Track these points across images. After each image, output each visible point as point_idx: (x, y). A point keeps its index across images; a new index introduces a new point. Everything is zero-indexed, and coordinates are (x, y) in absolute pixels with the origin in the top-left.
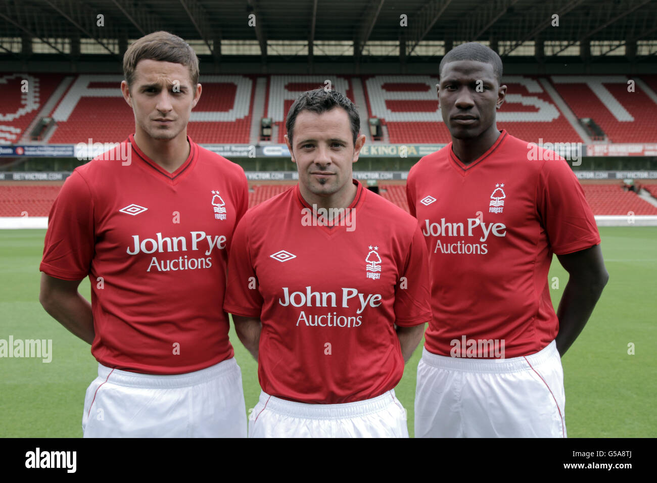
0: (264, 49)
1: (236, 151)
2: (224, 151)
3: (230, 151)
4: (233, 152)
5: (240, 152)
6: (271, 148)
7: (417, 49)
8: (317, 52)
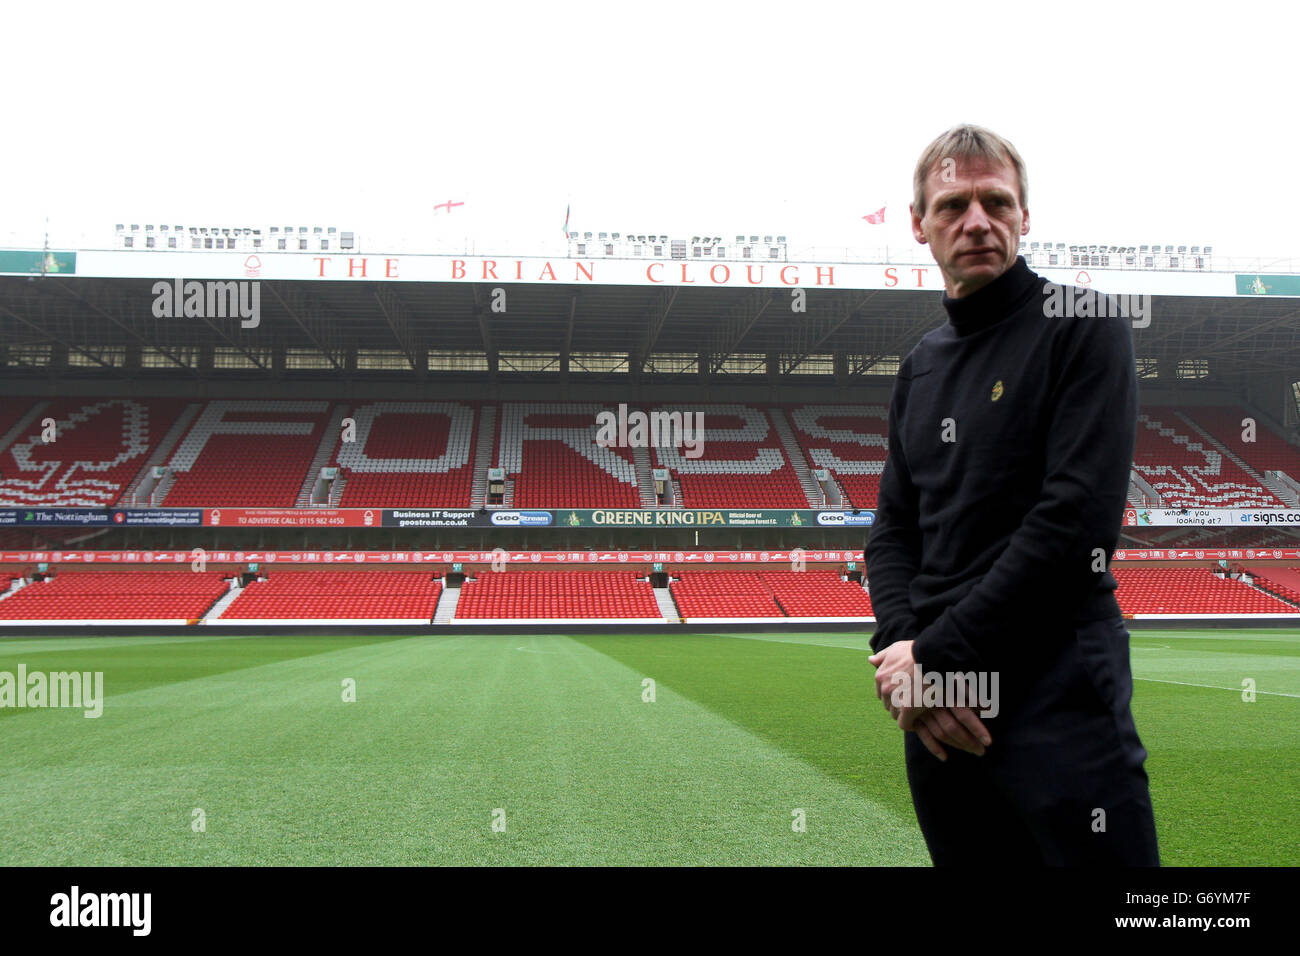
0: (493, 364)
1: (450, 519)
2: (431, 519)
3: (441, 518)
4: (444, 520)
5: (456, 520)
6: (504, 515)
7: (726, 365)
8: (574, 367)
